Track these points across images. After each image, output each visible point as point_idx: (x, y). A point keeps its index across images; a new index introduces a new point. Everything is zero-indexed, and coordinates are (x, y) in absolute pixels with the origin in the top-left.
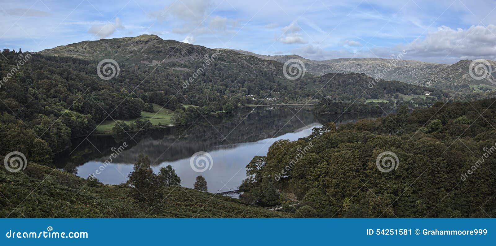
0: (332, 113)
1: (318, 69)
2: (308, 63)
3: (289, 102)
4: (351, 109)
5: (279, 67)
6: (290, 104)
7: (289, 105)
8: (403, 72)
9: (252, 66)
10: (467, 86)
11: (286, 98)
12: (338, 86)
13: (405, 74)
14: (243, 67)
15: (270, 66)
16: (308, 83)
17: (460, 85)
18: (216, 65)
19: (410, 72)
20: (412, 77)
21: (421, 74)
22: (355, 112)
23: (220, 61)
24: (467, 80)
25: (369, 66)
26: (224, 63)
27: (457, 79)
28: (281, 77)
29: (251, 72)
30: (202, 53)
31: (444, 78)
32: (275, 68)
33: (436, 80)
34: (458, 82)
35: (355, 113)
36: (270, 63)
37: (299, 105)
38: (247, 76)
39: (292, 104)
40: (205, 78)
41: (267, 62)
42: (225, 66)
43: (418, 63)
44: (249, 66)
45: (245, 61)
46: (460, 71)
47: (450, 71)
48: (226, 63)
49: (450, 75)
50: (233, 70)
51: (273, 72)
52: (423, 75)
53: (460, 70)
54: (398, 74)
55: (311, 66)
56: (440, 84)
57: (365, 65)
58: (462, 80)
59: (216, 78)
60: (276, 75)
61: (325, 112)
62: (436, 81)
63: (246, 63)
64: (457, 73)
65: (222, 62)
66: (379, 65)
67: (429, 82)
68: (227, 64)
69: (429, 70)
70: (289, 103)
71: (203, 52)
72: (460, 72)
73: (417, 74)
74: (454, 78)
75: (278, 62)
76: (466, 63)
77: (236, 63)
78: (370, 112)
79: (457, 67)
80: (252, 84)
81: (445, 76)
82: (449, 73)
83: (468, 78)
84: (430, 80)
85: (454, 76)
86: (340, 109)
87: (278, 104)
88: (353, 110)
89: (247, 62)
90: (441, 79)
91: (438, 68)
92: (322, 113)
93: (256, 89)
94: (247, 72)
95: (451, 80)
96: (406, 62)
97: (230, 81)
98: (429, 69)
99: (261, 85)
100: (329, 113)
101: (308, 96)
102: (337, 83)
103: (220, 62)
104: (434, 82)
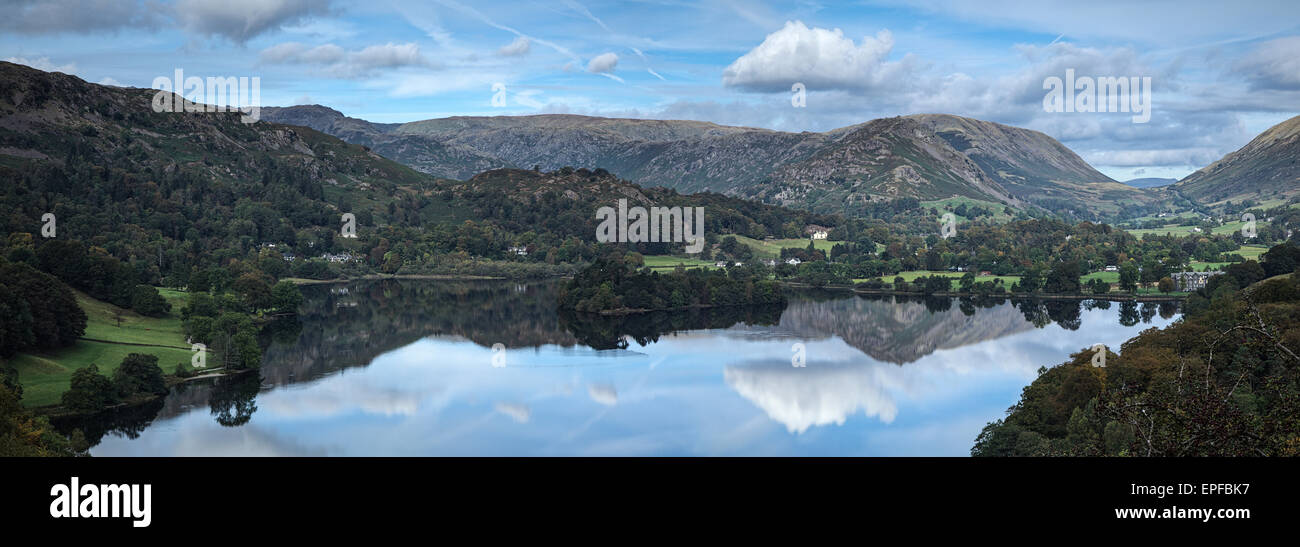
0: (634, 310)
1: (400, 151)
2: (363, 133)
3: (401, 270)
4: (691, 296)
5: (324, 147)
6: (408, 276)
7: (401, 280)
8: (673, 160)
9: (239, 144)
10: (914, 204)
11: (387, 255)
12: (532, 211)
13: (682, 167)
14: (212, 147)
15: (296, 146)
16: (429, 203)
17: (890, 199)
18: (129, 141)
19: (700, 161)
20: (709, 176)
21: (737, 168)
22: (703, 306)
23: (136, 128)
24: (909, 185)
25: (558, 141)
26: (149, 134)
27: (877, 182)
28: (335, 182)
29: (242, 167)
30: (76, 99)
31: (831, 178)
32: (310, 152)
33: (807, 187)
34: (883, 190)
35: (702, 309)
36: (295, 134)
37: (439, 277)
38: (232, 177)
39: (414, 277)
40: (110, 184)
41: (285, 131)
42: (156, 146)
43: (708, 131)
44: (233, 146)
45: (215, 128)
46: (881, 154)
47: (850, 157)
48: (155, 135)
49: (852, 171)
50: (185, 159)
51: (310, 165)
52: (744, 169)
53: (884, 151)
54: (656, 168)
55: (375, 143)
56: (820, 200)
57: (543, 139)
58: (894, 185)
59: (144, 183)
60: (321, 177)
61: (614, 308)
62: (808, 191)
63: (219, 135)
64: (873, 163)
65: (144, 132)
66: (591, 138)
67: (783, 192)
68: (159, 138)
69: (764, 154)
70: (402, 274)
71: (80, 95)
72: (882, 157)
73: (722, 166)
74: (864, 178)
75: (316, 131)
76: (897, 127)
77: (187, 133)
78: (748, 305)
79: (871, 142)
80: (263, 205)
81: (834, 173)
82: (849, 163)
83: (912, 176)
84: (785, 187)
85: (863, 170)
86: (663, 297)
87: (368, 276)
88: (697, 300)
89: (221, 130)
90: (821, 182)
91: (795, 147)
92: (606, 312)
93: (280, 223)
94: (229, 166)
95: (857, 184)
96: (668, 126)
97: (190, 197)
98: (764, 151)
99: (292, 211)
100: (628, 310)
101: (453, 246)
102: (526, 201)
103: (136, 130)
104: (800, 191)
